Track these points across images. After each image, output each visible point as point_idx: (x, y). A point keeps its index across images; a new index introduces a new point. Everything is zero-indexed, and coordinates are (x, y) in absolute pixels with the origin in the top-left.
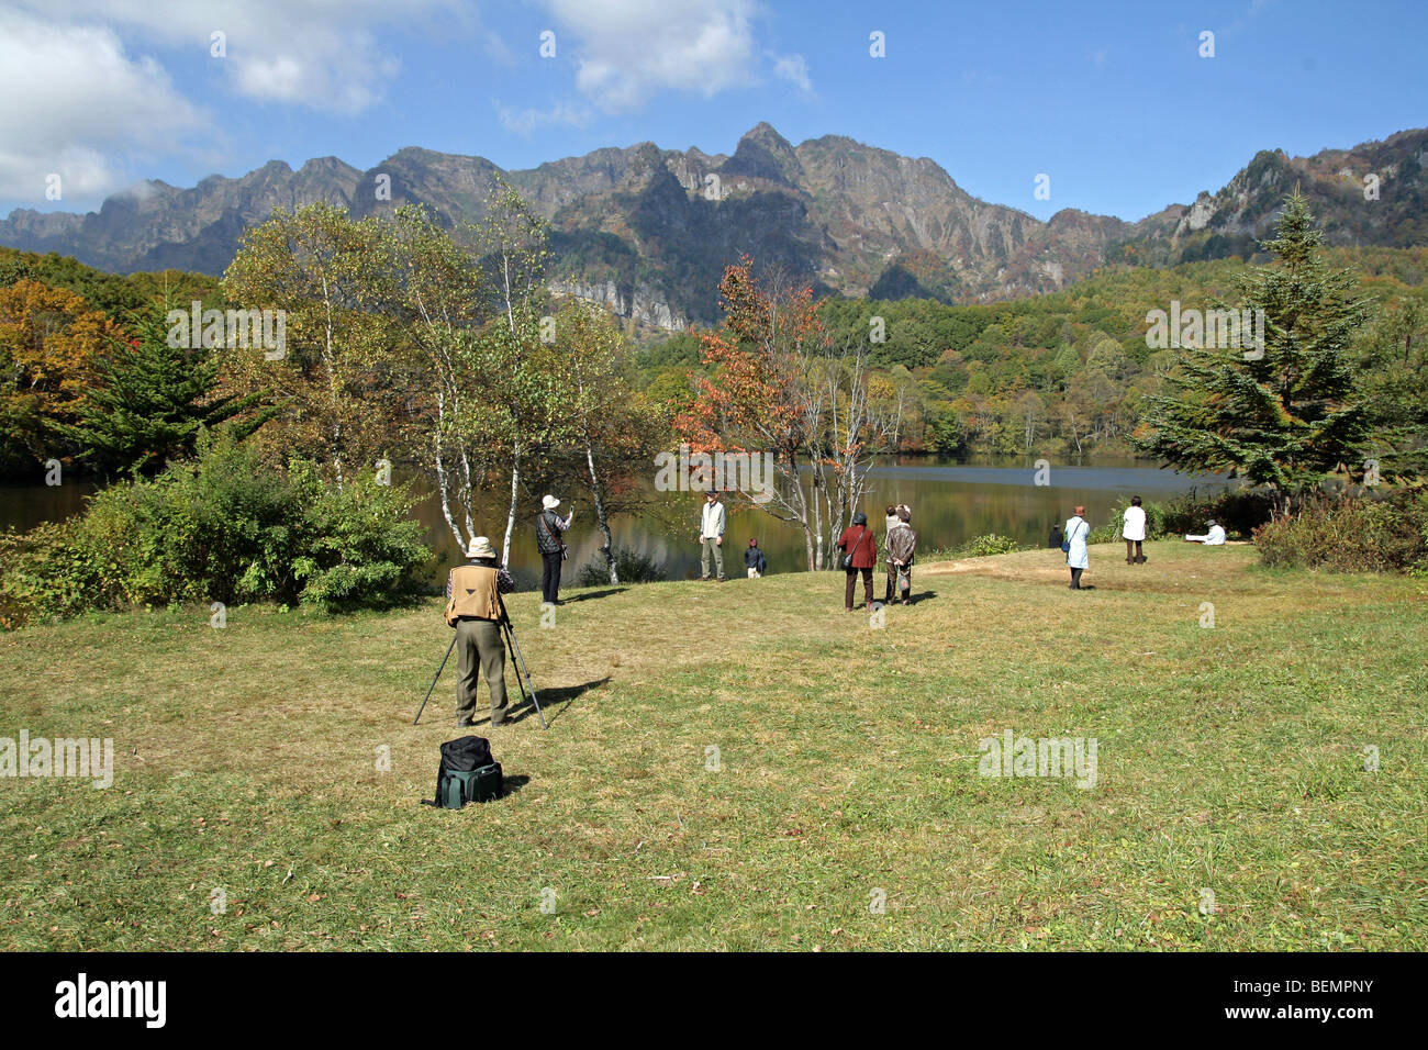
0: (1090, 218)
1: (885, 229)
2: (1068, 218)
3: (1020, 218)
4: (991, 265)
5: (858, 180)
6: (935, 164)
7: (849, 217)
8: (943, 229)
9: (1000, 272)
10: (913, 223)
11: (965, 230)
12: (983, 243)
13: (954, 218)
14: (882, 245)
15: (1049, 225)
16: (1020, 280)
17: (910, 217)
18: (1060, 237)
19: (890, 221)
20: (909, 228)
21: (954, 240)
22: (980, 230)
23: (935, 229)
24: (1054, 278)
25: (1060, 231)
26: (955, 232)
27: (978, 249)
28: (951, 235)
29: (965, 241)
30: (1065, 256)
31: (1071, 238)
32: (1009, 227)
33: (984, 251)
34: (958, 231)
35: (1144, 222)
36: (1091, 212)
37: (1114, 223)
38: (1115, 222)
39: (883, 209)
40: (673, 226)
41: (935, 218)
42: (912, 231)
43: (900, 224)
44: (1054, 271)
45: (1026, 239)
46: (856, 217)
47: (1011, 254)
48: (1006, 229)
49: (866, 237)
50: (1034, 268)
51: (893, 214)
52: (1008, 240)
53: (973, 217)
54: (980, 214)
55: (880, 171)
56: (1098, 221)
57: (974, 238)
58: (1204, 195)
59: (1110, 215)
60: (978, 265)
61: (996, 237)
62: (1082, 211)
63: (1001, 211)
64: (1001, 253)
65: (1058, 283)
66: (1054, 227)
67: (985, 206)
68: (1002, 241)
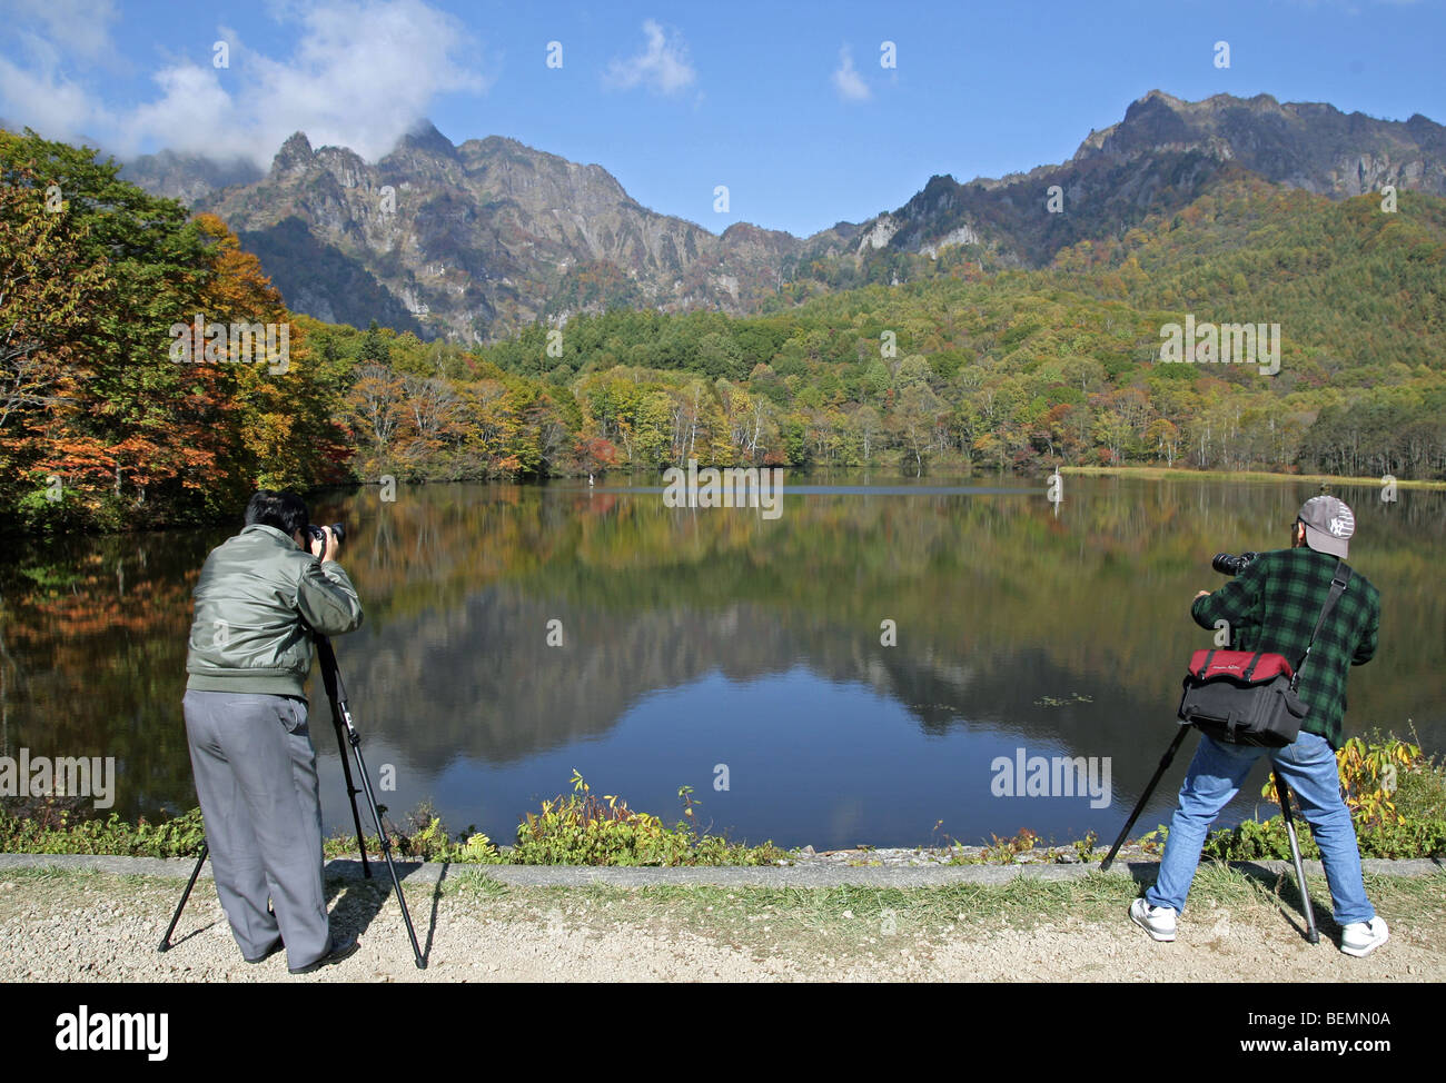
0: (763, 233)
1: (557, 237)
2: (740, 232)
3: (693, 230)
4: (664, 277)
5: (526, 184)
6: (605, 171)
7: (519, 223)
8: (616, 238)
9: (676, 285)
10: (584, 232)
11: (638, 240)
12: (656, 254)
13: (626, 228)
14: (555, 254)
15: (722, 238)
16: (697, 292)
17: (581, 226)
18: (734, 251)
19: (560, 229)
20: (580, 236)
21: (627, 251)
22: (654, 241)
23: (607, 239)
24: (731, 291)
25: (733, 245)
26: (628, 243)
27: (652, 261)
28: (623, 245)
29: (639, 252)
30: (740, 271)
31: (745, 251)
32: (682, 240)
33: (658, 263)
34: (630, 242)
35: (814, 238)
36: (764, 227)
37: (784, 239)
38: (787, 236)
39: (552, 215)
40: (331, 227)
41: (607, 227)
42: (584, 240)
43: (570, 231)
44: (730, 284)
45: (700, 251)
46: (525, 223)
47: (686, 266)
48: (679, 241)
49: (539, 245)
50: (711, 281)
51: (563, 222)
52: (682, 252)
53: (646, 227)
54: (653, 224)
55: (548, 175)
56: (770, 236)
57: (648, 250)
58: (884, 215)
59: (781, 229)
60: (652, 277)
61: (669, 248)
62: (755, 225)
63: (674, 223)
64: (675, 265)
65: (735, 296)
66: (728, 240)
67: (657, 216)
68: (676, 253)
